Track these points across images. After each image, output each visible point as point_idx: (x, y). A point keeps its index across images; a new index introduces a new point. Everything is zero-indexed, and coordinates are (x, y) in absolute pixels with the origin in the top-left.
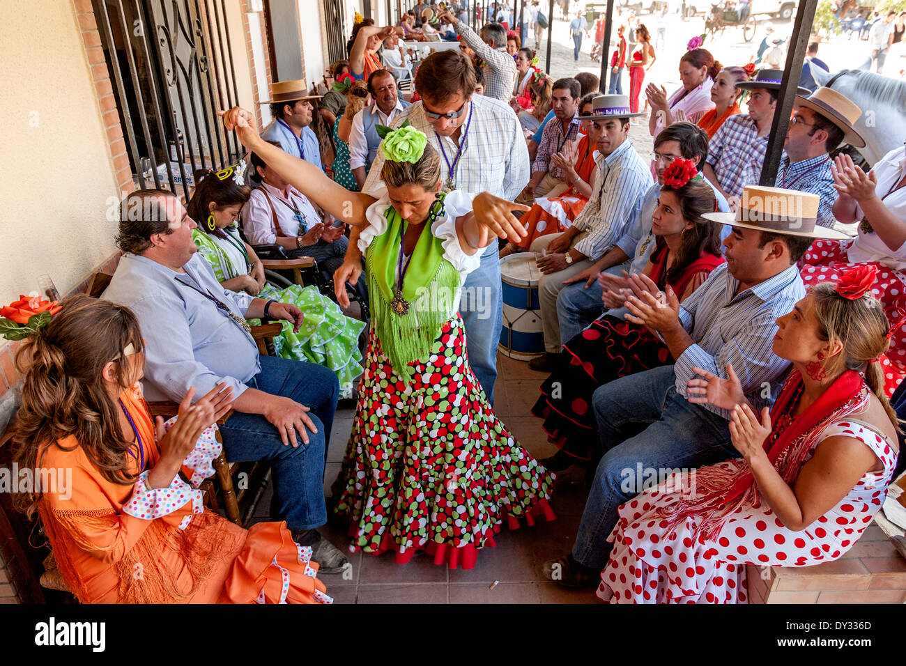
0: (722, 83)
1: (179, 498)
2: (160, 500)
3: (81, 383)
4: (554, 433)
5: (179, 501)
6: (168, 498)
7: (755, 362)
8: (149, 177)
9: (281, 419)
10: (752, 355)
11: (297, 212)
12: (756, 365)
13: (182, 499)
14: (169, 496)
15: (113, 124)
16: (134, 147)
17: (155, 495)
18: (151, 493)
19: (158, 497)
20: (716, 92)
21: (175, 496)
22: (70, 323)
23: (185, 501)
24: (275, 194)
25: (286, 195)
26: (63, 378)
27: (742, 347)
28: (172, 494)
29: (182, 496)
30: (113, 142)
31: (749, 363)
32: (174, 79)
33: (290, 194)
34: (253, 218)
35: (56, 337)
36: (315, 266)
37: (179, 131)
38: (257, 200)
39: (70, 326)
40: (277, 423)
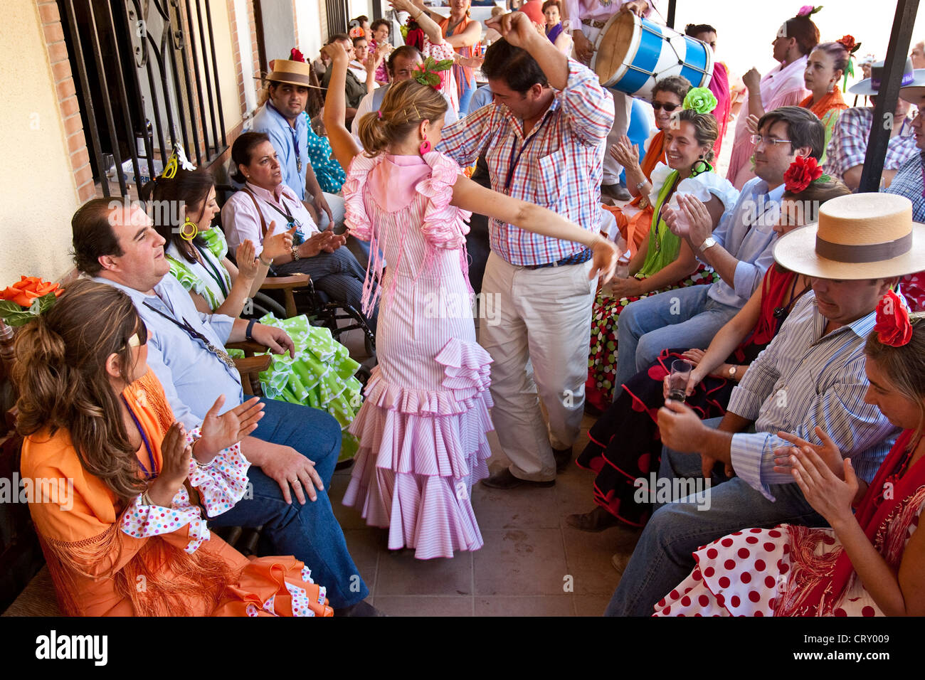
0: (818, 66)
1: (173, 520)
2: (152, 517)
3: (84, 375)
4: (608, 494)
5: (172, 524)
6: (161, 517)
7: (862, 419)
8: (111, 177)
9: (281, 471)
10: (857, 411)
11: (290, 219)
12: (863, 423)
13: (176, 523)
14: (163, 515)
15: (71, 113)
16: (97, 141)
17: (148, 511)
18: (145, 508)
19: (150, 514)
20: (811, 77)
21: (170, 518)
22: (73, 308)
23: (179, 524)
24: (264, 196)
25: (277, 199)
26: (64, 369)
27: (845, 399)
28: (166, 514)
29: (177, 519)
30: (72, 135)
31: (854, 421)
32: (144, 58)
33: (282, 197)
34: (238, 228)
35: (59, 323)
36: (310, 285)
37: (148, 121)
38: (243, 204)
39: (73, 311)
40: (277, 475)
